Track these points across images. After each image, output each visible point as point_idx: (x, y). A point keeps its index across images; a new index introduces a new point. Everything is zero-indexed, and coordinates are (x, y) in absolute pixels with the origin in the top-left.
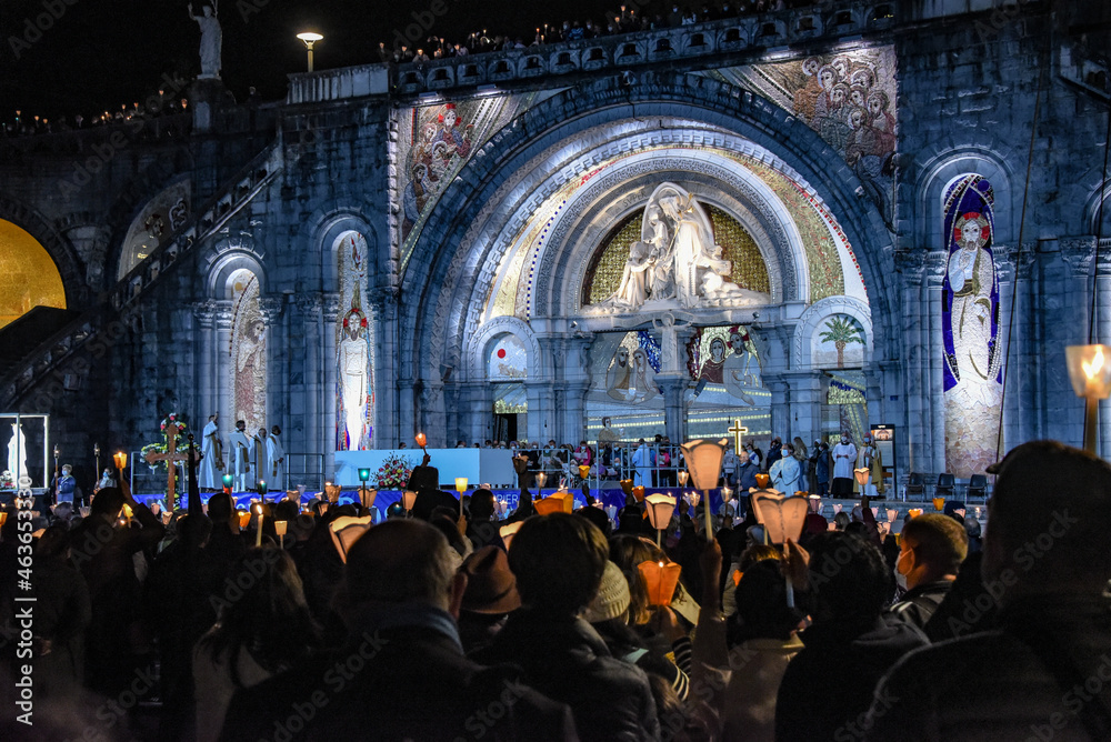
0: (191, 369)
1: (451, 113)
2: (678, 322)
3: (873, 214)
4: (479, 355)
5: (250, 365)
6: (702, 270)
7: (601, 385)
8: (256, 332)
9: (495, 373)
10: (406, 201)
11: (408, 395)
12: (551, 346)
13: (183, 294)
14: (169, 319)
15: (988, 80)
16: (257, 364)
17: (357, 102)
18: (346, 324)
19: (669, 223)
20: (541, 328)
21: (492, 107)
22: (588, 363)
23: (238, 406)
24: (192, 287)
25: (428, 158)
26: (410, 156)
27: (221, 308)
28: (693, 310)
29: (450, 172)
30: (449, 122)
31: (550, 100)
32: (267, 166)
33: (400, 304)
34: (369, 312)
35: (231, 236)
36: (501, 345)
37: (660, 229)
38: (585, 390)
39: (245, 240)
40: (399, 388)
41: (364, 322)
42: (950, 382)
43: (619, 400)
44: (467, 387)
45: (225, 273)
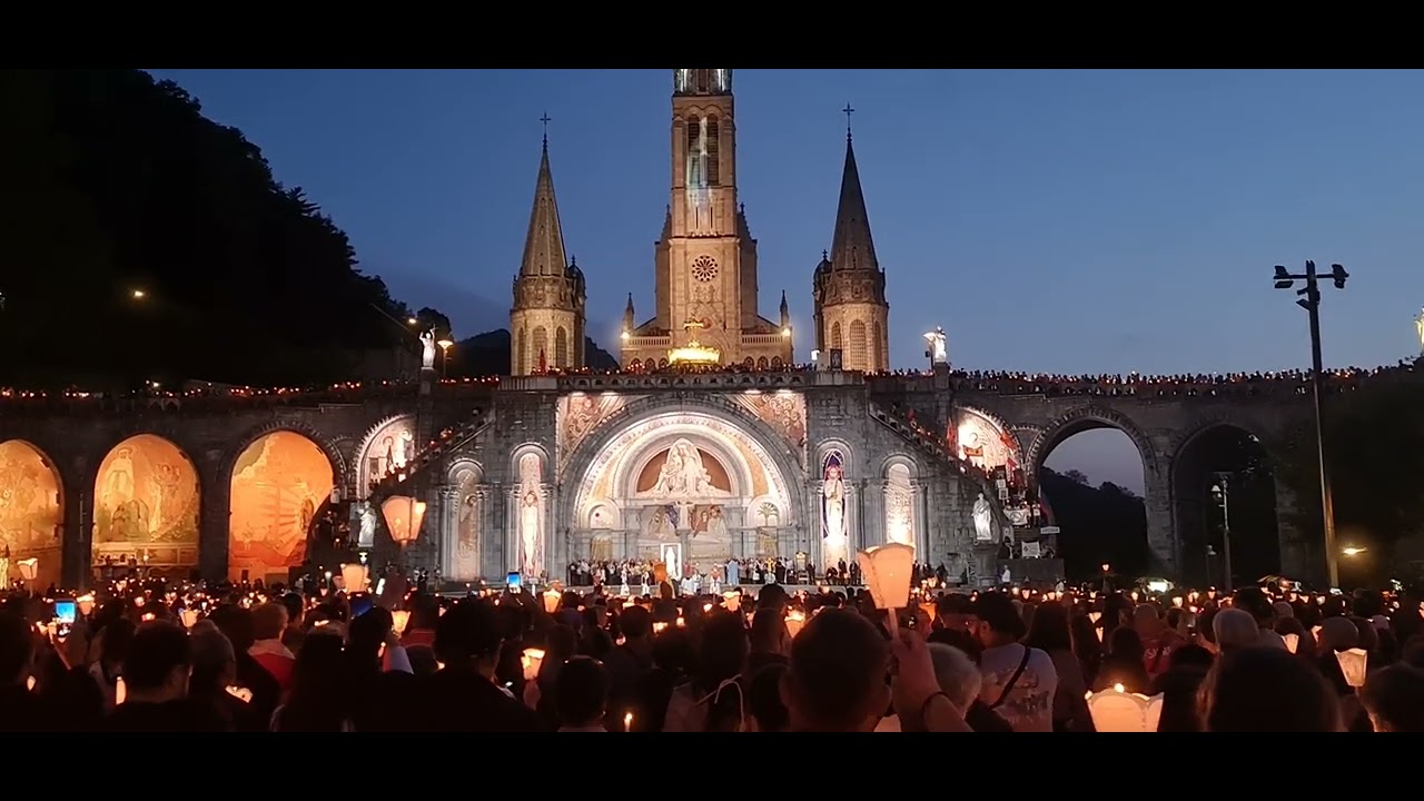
0: (437, 521)
1: (589, 401)
2: (688, 503)
3: (794, 462)
4: (587, 516)
5: (467, 518)
6: (698, 480)
7: (646, 531)
8: (472, 502)
9: (593, 524)
10: (563, 442)
11: (563, 535)
12: (625, 512)
13: (432, 481)
14: (424, 493)
15: (842, 412)
16: (472, 517)
17: (541, 392)
18: (525, 498)
19: (682, 456)
20: (621, 503)
21: (611, 401)
22: (640, 520)
23: (460, 540)
24: (439, 477)
25: (576, 422)
26: (566, 420)
27: (454, 489)
28: (695, 498)
29: (586, 429)
30: (589, 406)
31: (641, 400)
32: (485, 420)
33: (559, 491)
34: (540, 494)
35: (462, 453)
36: (597, 511)
37: (678, 459)
38: (638, 534)
39: (472, 456)
40: (558, 532)
41: (536, 498)
42: (826, 535)
43: (657, 538)
44: (580, 531)
45: (456, 472)
